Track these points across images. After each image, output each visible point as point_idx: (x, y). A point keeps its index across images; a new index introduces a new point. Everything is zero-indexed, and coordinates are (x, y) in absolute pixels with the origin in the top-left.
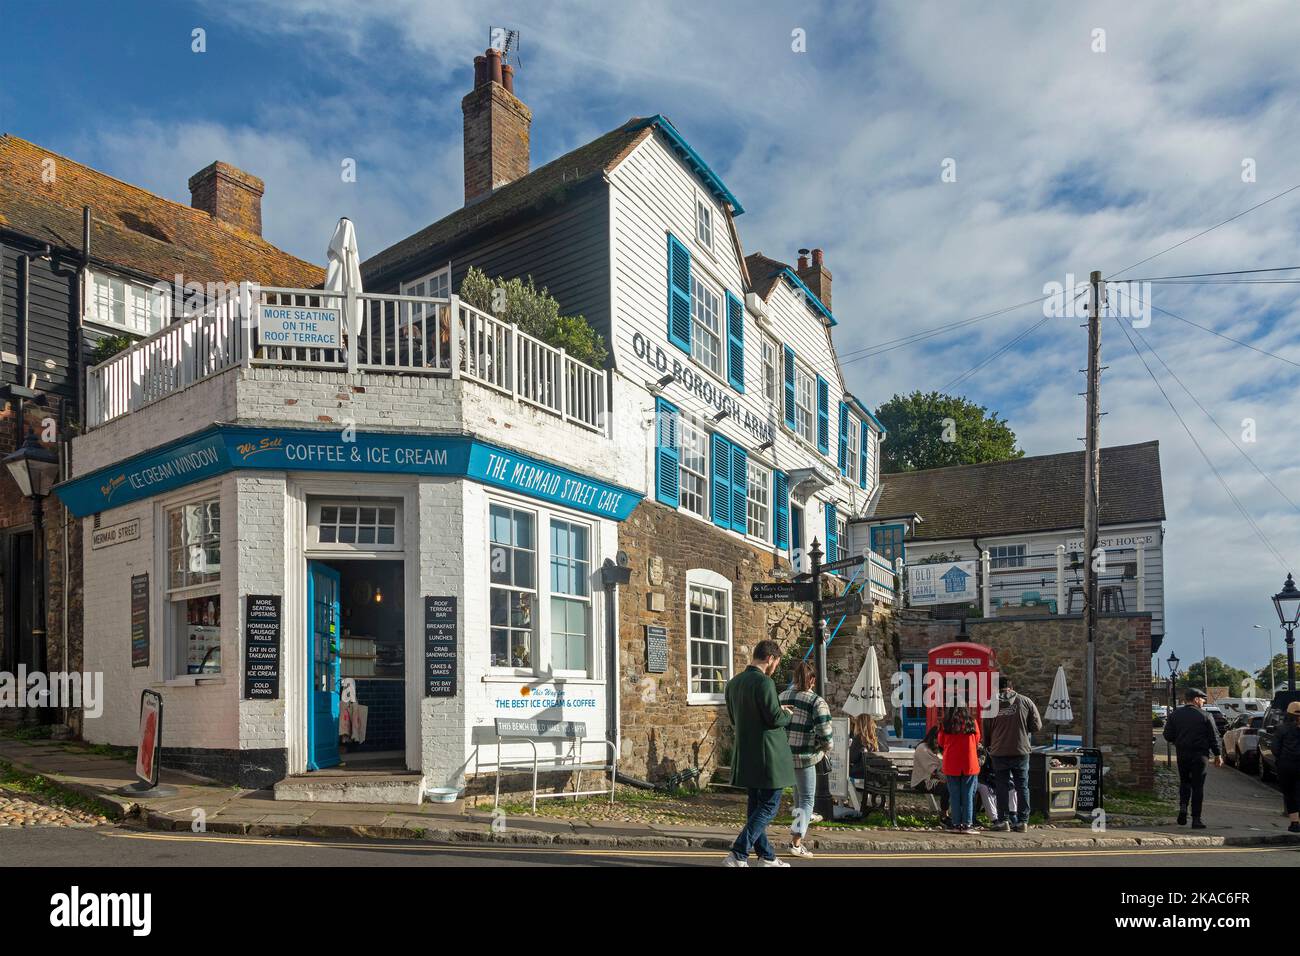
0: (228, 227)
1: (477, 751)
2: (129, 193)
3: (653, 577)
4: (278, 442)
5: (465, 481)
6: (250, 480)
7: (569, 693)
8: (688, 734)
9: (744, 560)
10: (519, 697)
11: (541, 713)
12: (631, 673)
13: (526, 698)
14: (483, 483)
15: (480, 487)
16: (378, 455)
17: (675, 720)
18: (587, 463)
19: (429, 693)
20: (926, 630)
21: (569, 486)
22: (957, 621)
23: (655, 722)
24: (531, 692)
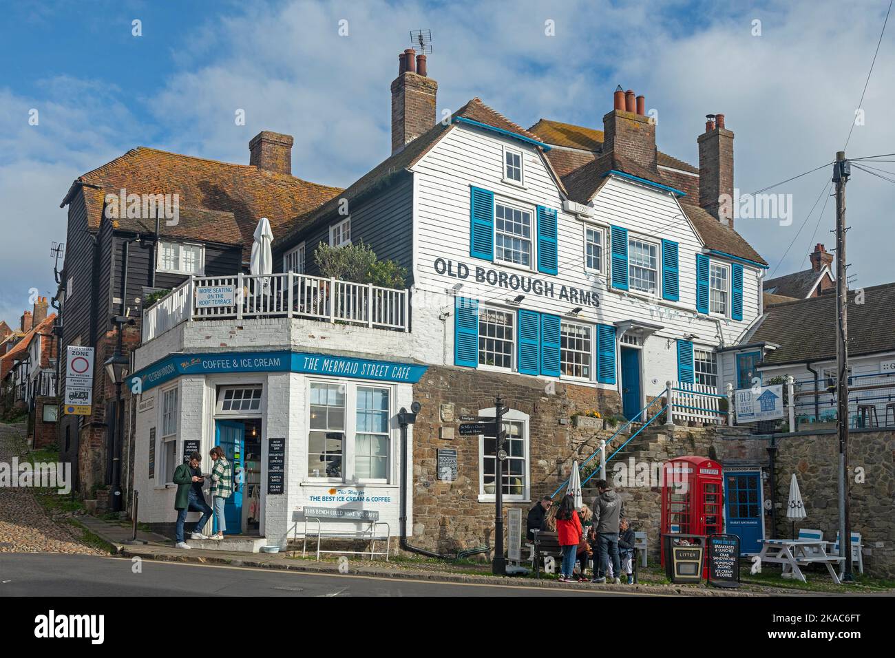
0: (268, 174)
1: (296, 525)
2: (206, 166)
3: (444, 417)
4: (199, 360)
5: (291, 373)
6: (188, 380)
7: (367, 493)
8: (479, 522)
9: (543, 398)
10: (329, 495)
11: (345, 505)
12: (424, 480)
13: (333, 495)
14: (304, 373)
15: (302, 375)
16: (246, 363)
17: (466, 512)
18: (387, 350)
19: (270, 492)
20: (744, 443)
21: (366, 368)
22: (768, 436)
23: (447, 513)
24: (337, 493)
